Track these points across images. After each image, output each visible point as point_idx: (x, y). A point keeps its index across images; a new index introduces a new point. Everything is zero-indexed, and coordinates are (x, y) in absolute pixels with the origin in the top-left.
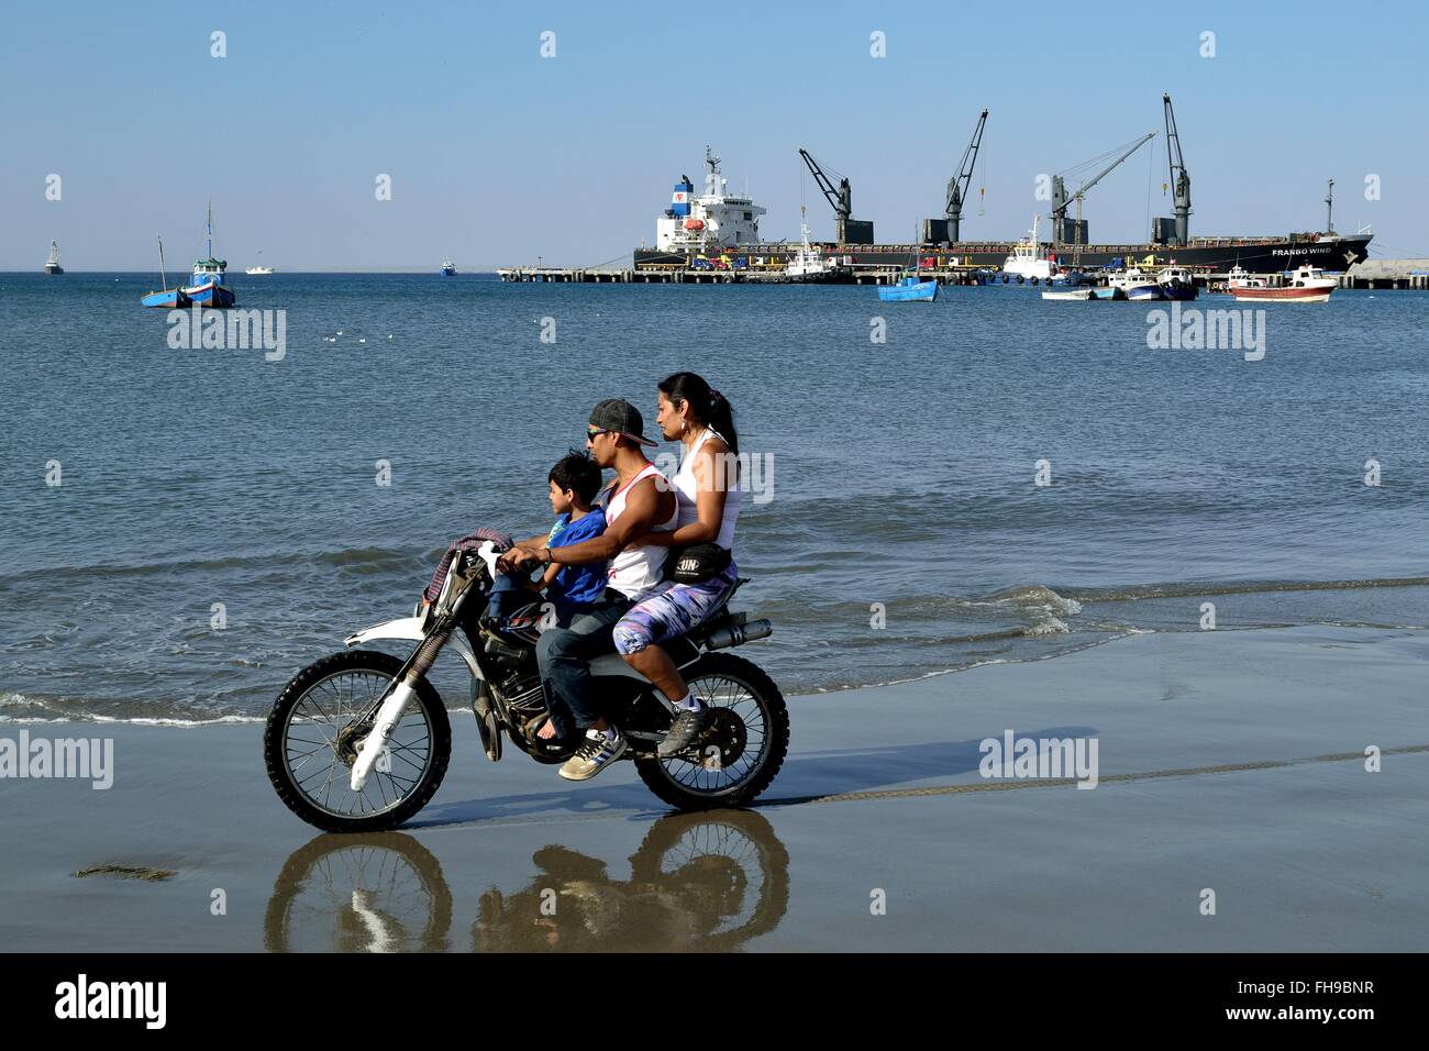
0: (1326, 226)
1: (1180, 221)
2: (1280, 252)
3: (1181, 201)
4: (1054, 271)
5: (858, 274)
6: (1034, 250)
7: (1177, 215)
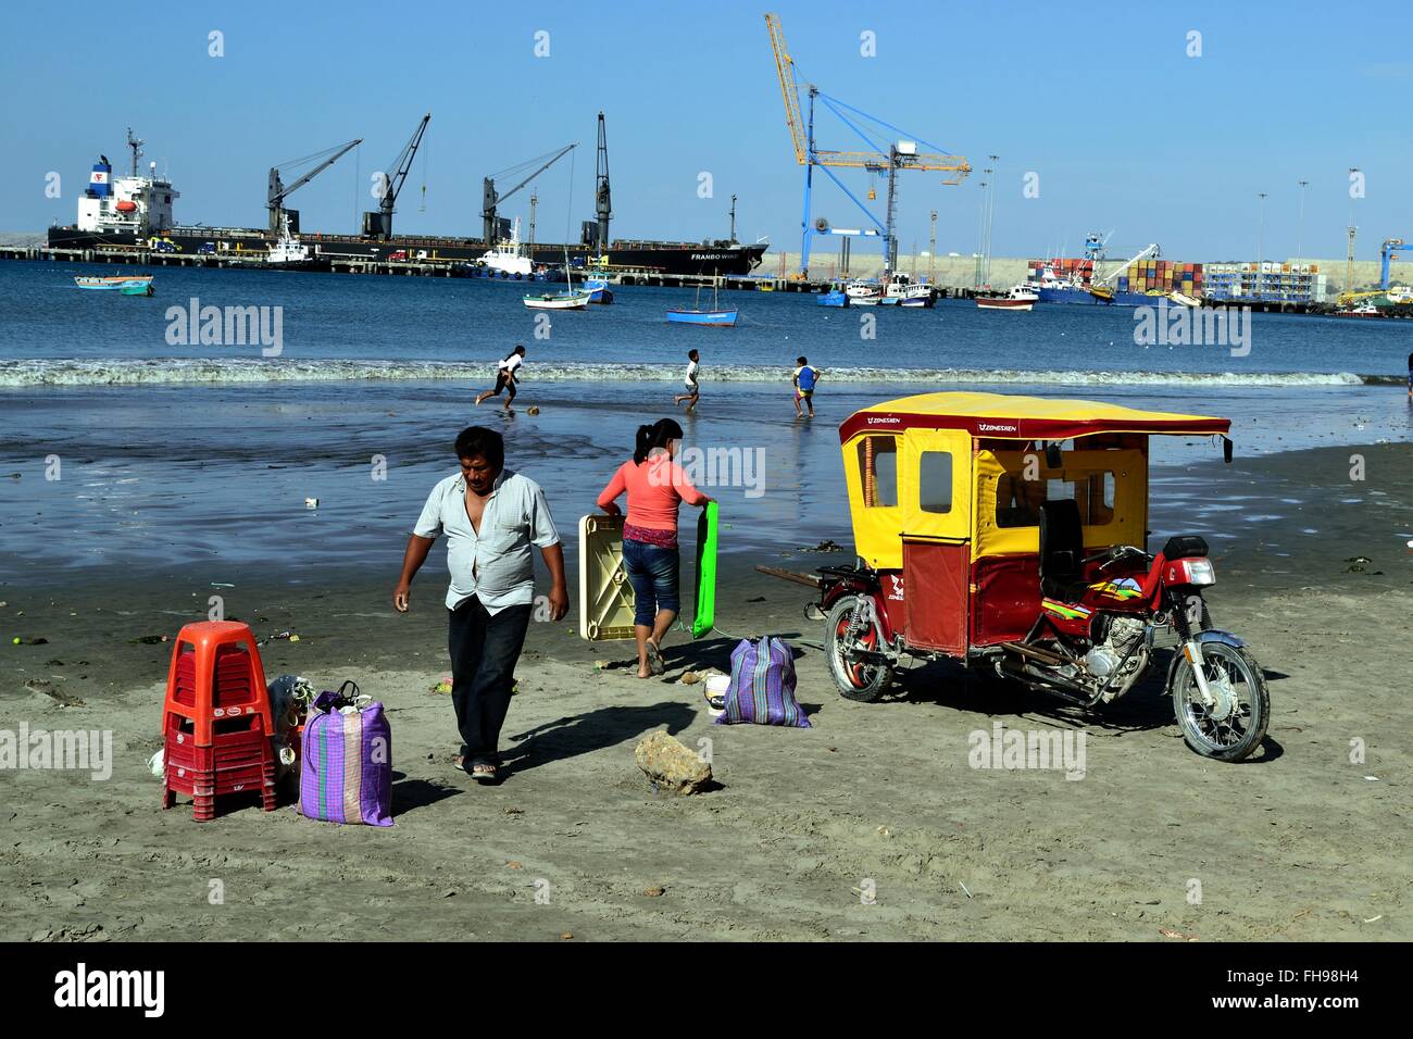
0: (730, 234)
1: (602, 224)
2: (698, 257)
3: (603, 207)
4: (534, 269)
5: (334, 262)
6: (516, 249)
7: (599, 219)
